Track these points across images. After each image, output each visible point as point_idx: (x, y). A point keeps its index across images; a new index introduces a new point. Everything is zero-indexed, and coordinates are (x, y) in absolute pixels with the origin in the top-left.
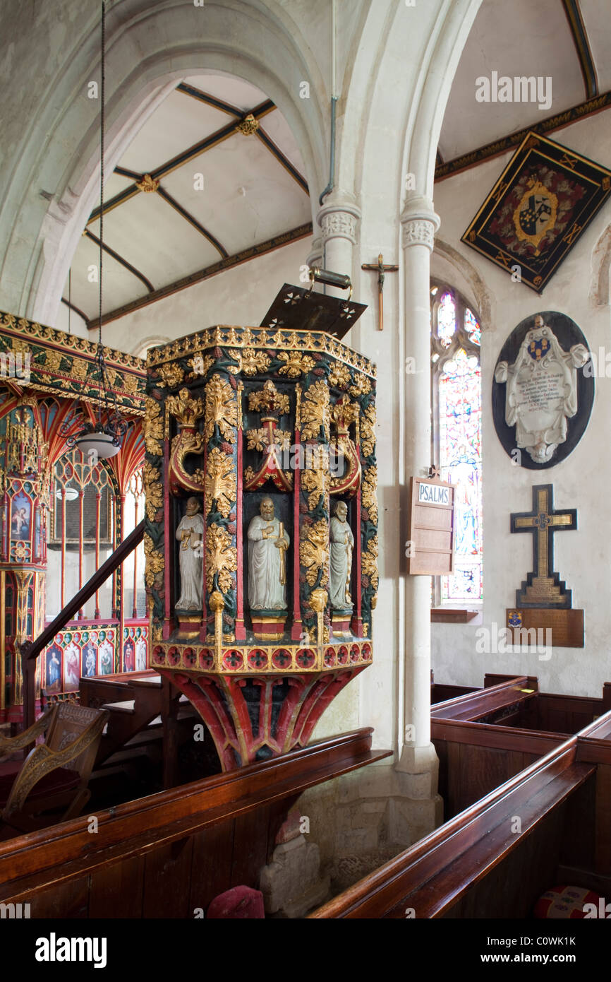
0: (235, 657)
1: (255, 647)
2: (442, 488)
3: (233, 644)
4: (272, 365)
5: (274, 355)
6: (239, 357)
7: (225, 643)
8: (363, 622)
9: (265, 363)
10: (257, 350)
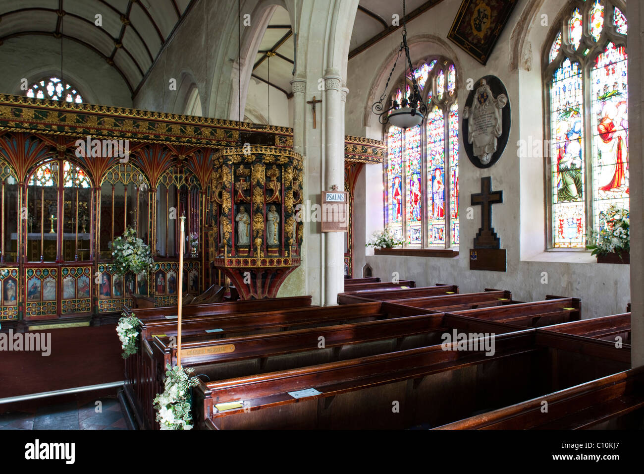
0: (231, 262)
1: (237, 258)
2: (339, 194)
3: (231, 257)
4: (242, 159)
5: (242, 156)
6: (231, 158)
7: (228, 257)
8: (285, 250)
9: (240, 159)
10: (237, 155)
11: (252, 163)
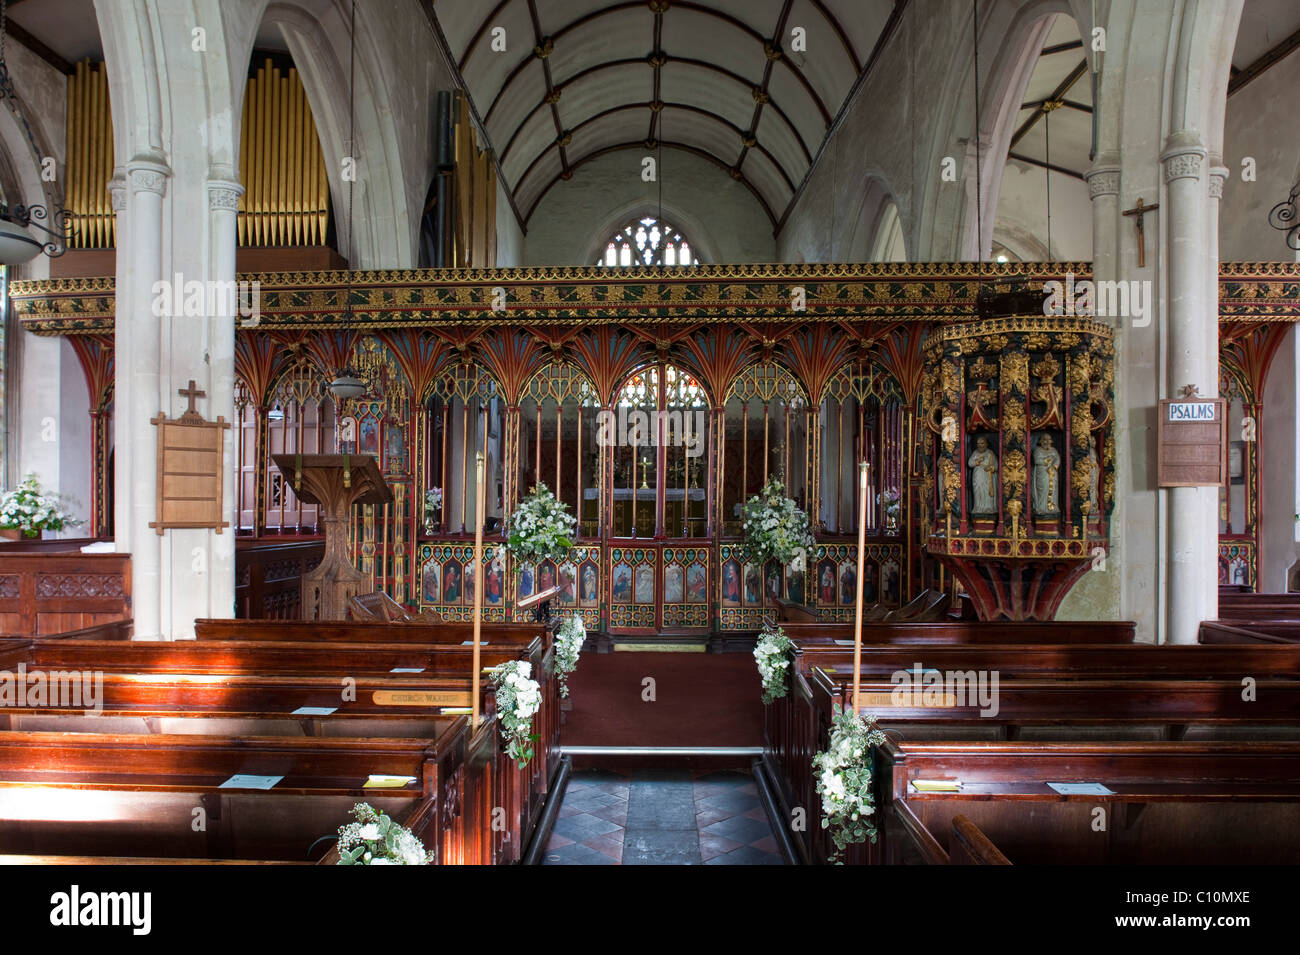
0: (960, 545)
1: (971, 539)
2: (1202, 405)
3: (958, 536)
4: (980, 347)
5: (980, 339)
6: (959, 344)
7: (953, 536)
9: (975, 345)
10: (969, 338)
11: (1001, 352)
